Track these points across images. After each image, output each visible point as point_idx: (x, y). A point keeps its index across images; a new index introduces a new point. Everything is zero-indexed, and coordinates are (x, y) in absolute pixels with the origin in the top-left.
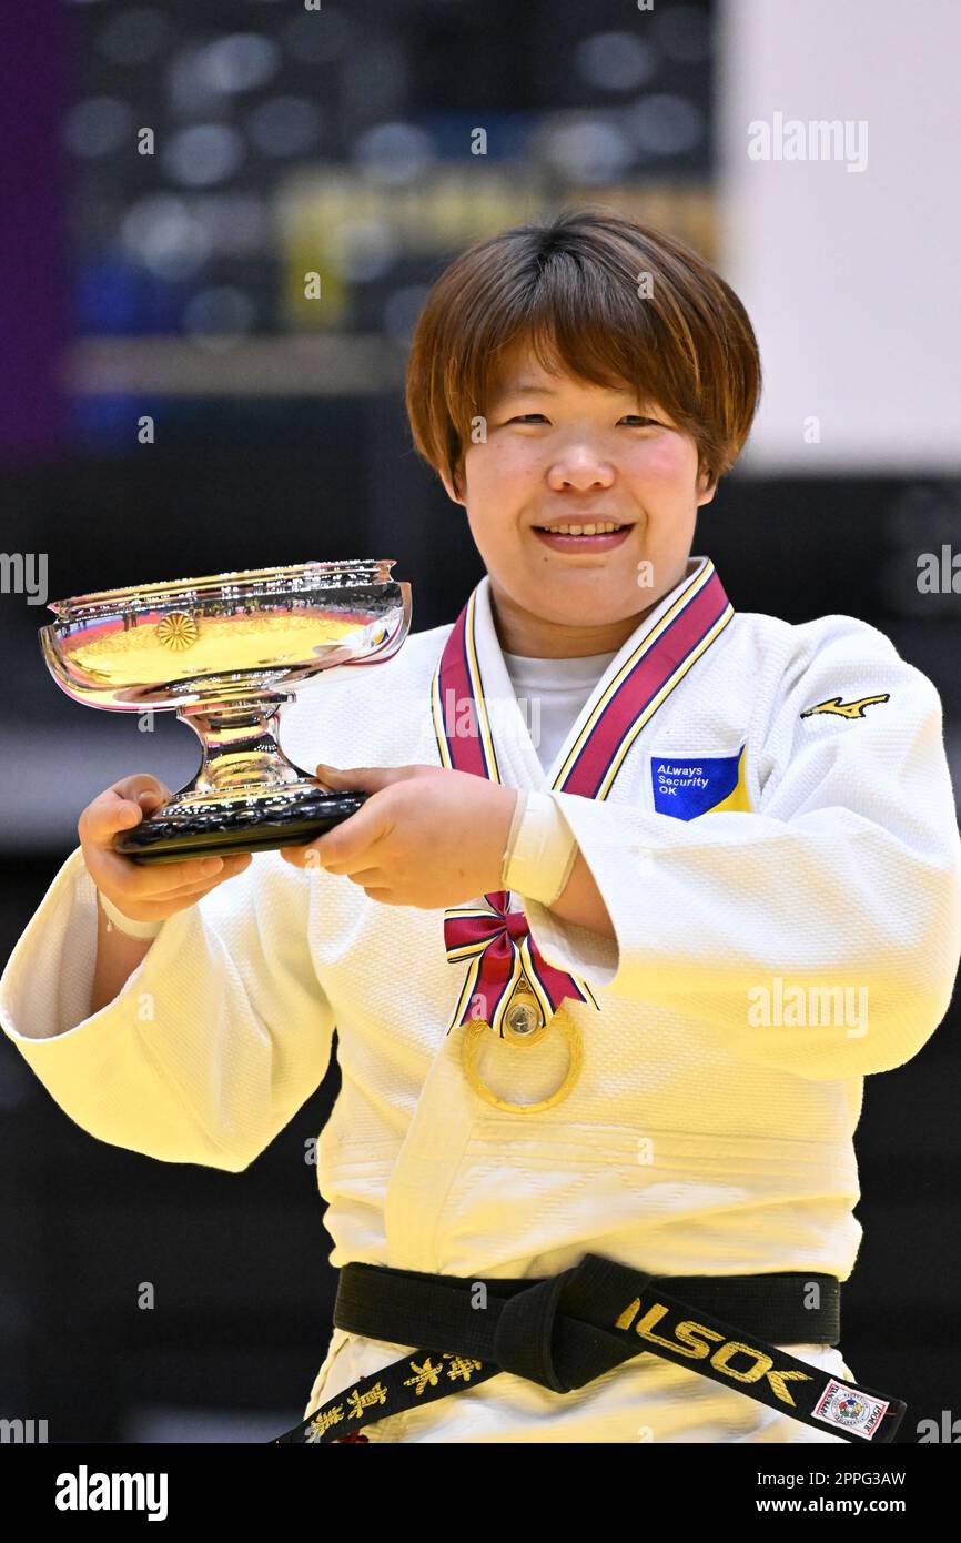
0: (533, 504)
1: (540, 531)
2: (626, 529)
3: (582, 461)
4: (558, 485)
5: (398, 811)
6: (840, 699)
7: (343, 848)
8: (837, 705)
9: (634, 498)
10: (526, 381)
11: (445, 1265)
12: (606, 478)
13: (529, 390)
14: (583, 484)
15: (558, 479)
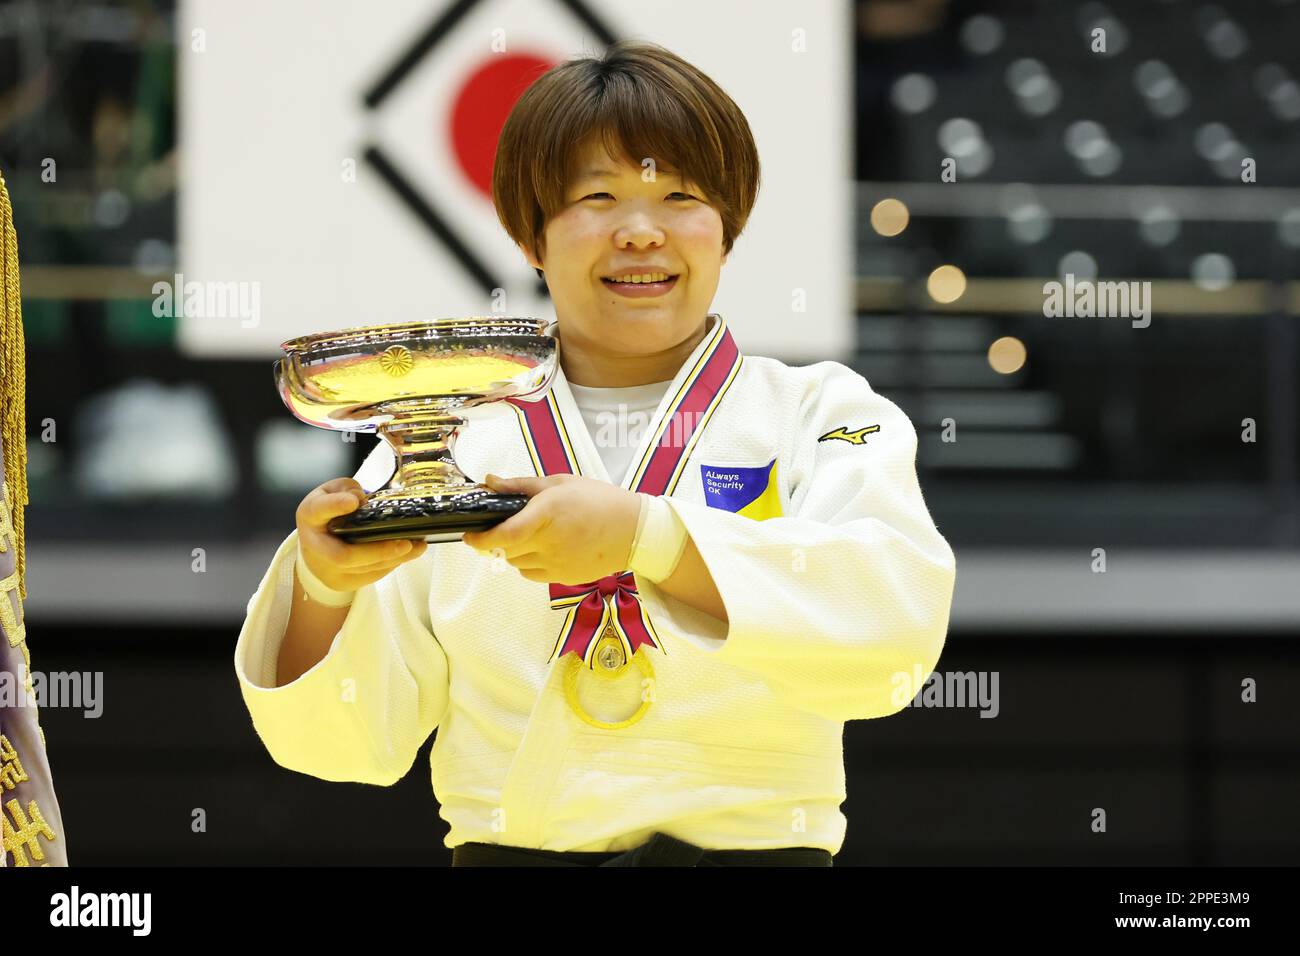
0: (603, 259)
1: (606, 281)
2: (672, 279)
3: (642, 226)
4: (623, 245)
5: (556, 507)
6: (846, 429)
7: (516, 534)
8: (844, 433)
9: (679, 255)
10: (595, 166)
11: (545, 843)
12: (659, 239)
13: (598, 174)
14: (642, 244)
15: (622, 241)
